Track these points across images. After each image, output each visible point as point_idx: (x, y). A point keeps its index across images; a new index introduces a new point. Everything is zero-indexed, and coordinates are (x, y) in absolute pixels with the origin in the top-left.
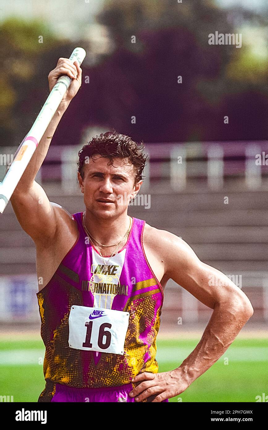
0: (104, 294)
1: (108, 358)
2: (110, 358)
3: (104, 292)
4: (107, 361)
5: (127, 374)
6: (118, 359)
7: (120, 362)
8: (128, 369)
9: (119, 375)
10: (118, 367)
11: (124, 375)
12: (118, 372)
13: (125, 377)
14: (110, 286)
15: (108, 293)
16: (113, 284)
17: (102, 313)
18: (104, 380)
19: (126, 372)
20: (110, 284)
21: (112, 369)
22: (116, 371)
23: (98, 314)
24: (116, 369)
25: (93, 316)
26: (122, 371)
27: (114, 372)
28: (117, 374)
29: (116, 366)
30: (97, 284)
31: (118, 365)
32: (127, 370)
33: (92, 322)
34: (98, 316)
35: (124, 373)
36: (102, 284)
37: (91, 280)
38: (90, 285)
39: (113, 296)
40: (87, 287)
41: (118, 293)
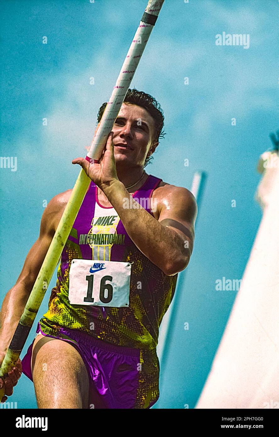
0: (102, 245)
1: (114, 312)
2: (116, 311)
3: (102, 243)
4: (113, 315)
5: (135, 326)
6: (124, 311)
7: (127, 314)
8: (136, 321)
9: (127, 328)
10: (125, 320)
11: (132, 328)
12: (126, 325)
13: (133, 329)
14: (107, 236)
15: (105, 244)
16: (110, 234)
17: (102, 266)
18: (115, 332)
19: (134, 325)
20: (107, 235)
21: (119, 323)
22: (124, 324)
23: (99, 267)
24: (123, 322)
25: (93, 269)
26: (130, 323)
27: (122, 325)
28: (125, 327)
29: (123, 319)
30: (96, 235)
31: (125, 318)
32: (135, 323)
33: (93, 275)
34: (99, 269)
35: (131, 326)
36: (100, 235)
37: (89, 233)
38: (87, 237)
39: (110, 246)
40: (84, 241)
41: (114, 243)
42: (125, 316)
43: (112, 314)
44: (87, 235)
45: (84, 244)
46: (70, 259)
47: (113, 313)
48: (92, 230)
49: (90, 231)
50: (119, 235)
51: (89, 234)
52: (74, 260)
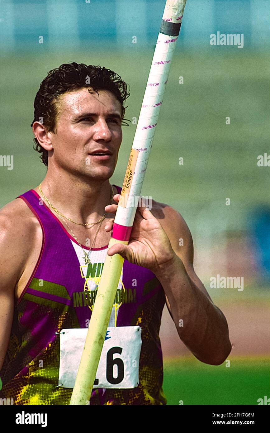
6: (131, 392)
29: (130, 402)
31: (133, 401)
37: (85, 289)
38: (85, 296)
39: (117, 306)
40: (81, 302)
41: (123, 301)
42: (132, 399)
43: (116, 396)
44: (83, 293)
45: (81, 305)
46: (59, 328)
47: (116, 394)
48: (87, 285)
49: (85, 286)
50: (128, 290)
51: (86, 291)
52: (63, 331)
